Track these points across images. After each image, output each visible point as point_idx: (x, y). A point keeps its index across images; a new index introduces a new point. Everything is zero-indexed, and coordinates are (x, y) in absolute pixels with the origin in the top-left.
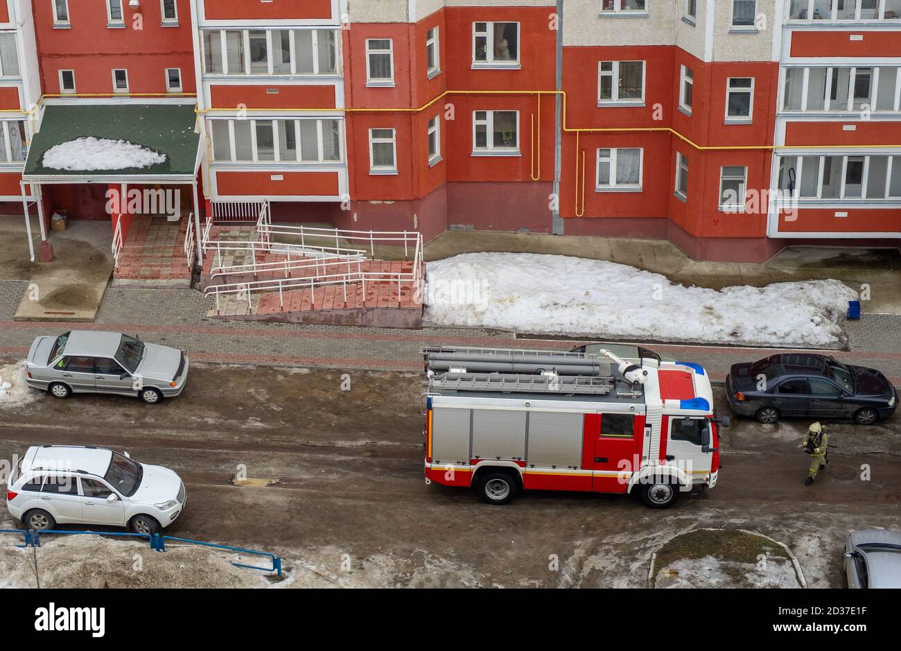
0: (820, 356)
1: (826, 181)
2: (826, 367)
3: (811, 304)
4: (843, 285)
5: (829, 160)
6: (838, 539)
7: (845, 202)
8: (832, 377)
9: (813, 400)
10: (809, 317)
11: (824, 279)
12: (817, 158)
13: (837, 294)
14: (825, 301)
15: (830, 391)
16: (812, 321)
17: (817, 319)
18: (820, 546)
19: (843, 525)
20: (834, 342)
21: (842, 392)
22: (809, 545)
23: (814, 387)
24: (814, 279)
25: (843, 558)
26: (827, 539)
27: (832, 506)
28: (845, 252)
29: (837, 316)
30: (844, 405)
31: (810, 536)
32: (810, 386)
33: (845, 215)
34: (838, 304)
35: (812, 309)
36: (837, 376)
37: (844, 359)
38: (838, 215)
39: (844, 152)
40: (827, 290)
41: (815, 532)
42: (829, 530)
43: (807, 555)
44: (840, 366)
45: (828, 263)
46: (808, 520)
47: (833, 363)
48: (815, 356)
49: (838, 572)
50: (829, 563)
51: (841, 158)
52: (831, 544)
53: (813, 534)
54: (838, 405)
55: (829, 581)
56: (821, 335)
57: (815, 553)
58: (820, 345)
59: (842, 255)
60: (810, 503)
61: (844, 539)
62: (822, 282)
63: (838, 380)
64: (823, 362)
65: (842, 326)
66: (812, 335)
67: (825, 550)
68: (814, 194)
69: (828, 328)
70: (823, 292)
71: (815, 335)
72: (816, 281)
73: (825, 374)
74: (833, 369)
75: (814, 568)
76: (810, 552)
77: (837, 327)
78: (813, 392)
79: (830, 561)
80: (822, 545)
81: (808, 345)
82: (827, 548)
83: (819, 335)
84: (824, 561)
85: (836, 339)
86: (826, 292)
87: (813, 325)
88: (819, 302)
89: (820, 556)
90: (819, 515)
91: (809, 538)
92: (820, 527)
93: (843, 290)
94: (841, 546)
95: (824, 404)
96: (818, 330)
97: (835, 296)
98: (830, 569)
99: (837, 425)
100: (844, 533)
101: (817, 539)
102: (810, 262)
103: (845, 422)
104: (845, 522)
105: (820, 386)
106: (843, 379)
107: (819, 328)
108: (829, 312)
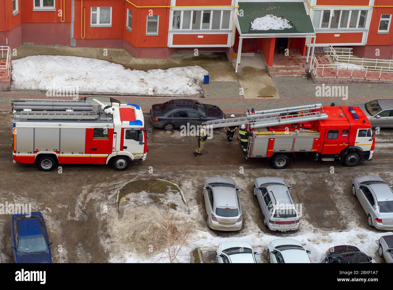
0: (191, 100)
1: (194, 22)
2: (194, 105)
3: (188, 77)
4: (201, 68)
5: (195, 12)
6: (200, 181)
7: (203, 31)
8: (197, 109)
9: (189, 120)
10: (186, 83)
11: (193, 66)
12: (190, 12)
13: (199, 72)
14: (194, 75)
15: (196, 116)
16: (188, 84)
17: (190, 84)
18: (192, 185)
19: (202, 175)
20: (198, 94)
21: (201, 116)
22: (187, 184)
23: (189, 114)
24: (189, 66)
25: (202, 190)
26: (195, 182)
27: (197, 167)
28: (202, 53)
29: (199, 82)
30: (202, 122)
31: (188, 180)
32: (187, 114)
33: (202, 37)
34: (199, 77)
35: (188, 79)
36: (199, 109)
37: (202, 101)
38: (199, 37)
39: (202, 9)
40: (195, 71)
42: (196, 177)
43: (187, 189)
44: (200, 105)
45: (196, 59)
46: (187, 173)
47: (197, 103)
48: (189, 100)
49: (200, 196)
50: (196, 192)
51: (200, 11)
52: (197, 184)
53: (190, 180)
54: (200, 122)
55: (197, 200)
57: (190, 188)
58: (191, 95)
59: (201, 55)
60: (188, 166)
61: (203, 181)
62: (192, 67)
63: (200, 111)
64: (193, 103)
65: (201, 87)
66: (188, 91)
67: (195, 186)
68: (189, 28)
69: (195, 87)
70: (193, 72)
71: (189, 91)
72: (190, 67)
73: (194, 108)
74: (197, 106)
75: (190, 195)
76: (188, 188)
77: (199, 87)
78: (189, 116)
79: (197, 191)
80: (193, 184)
81: (186, 96)
82: (195, 185)
83: (191, 91)
84: (194, 191)
85: (198, 92)
86: (194, 72)
87: (188, 86)
88: (191, 76)
89: (192, 189)
90: (191, 171)
91: (188, 181)
92: (192, 176)
93: (201, 70)
94: (202, 184)
95: (193, 121)
96: (190, 88)
97: (198, 73)
98: (197, 195)
100: (203, 179)
101: (191, 182)
102: (187, 58)
105: (192, 113)
106: (202, 110)
107: (191, 87)
108: (195, 81)
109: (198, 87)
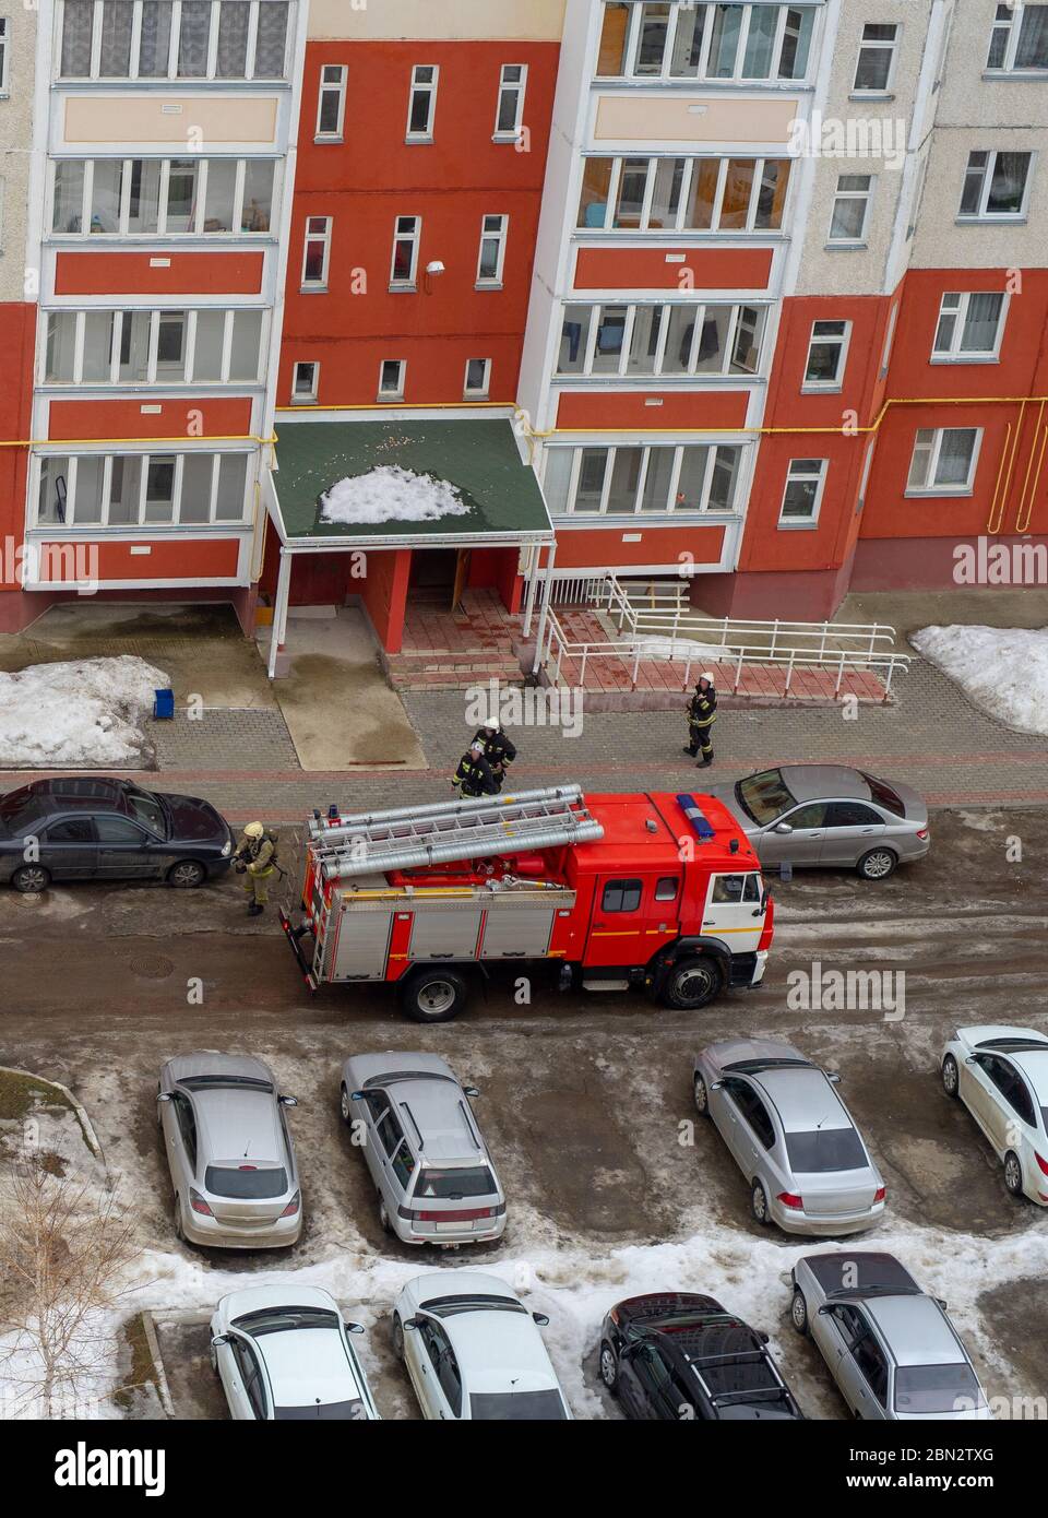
0: (112, 780)
1: (116, 496)
2: (122, 798)
3: (96, 696)
4: (145, 665)
5: (119, 461)
6: (147, 1072)
7: (147, 530)
8: (132, 812)
9: (102, 851)
10: (93, 717)
11: (116, 655)
12: (101, 459)
13: (138, 679)
14: (118, 690)
15: (130, 836)
16: (98, 723)
17: (106, 720)
18: (119, 1086)
19: (154, 1050)
20: (134, 757)
21: (147, 837)
22: (102, 1084)
23: (105, 830)
24: (100, 656)
25: (157, 1102)
26: (131, 1074)
27: (137, 1019)
28: (148, 611)
29: (136, 714)
30: (152, 858)
31: (103, 1069)
32: (96, 830)
33: (146, 550)
34: (138, 696)
35: (98, 704)
36: (139, 812)
37: (151, 784)
38: (135, 550)
39: (145, 448)
40: (121, 673)
41: (111, 1063)
42: (132, 1059)
43: (99, 1100)
44: (144, 796)
45: (122, 630)
46: (99, 1045)
47: (133, 791)
48: (102, 781)
49: (149, 1124)
50: (134, 1112)
51: (137, 459)
52: (136, 1081)
53: (109, 1067)
54: (142, 858)
55: (136, 1141)
56: (112, 747)
57: (112, 1097)
58: (111, 763)
59: (144, 616)
60: (102, 1018)
61: (157, 1072)
62: (112, 660)
63: (142, 817)
64: (116, 790)
65: (145, 731)
66: (99, 747)
67: (128, 1091)
68: (97, 519)
69: (123, 734)
70: (114, 677)
71: (102, 747)
72: (102, 659)
73: (120, 808)
74: (132, 800)
75: (110, 1121)
76: (104, 1096)
77: (138, 732)
78: (101, 838)
79: (136, 1108)
80: (123, 1084)
81: (93, 764)
82: (131, 1087)
83: (109, 746)
84: (127, 1109)
85: (137, 752)
86: (118, 677)
87: (99, 730)
88: (108, 692)
89: (120, 1101)
90: (115, 1036)
91: (103, 1073)
92: (119, 1055)
93: (146, 672)
94: (153, 1083)
95: (119, 856)
96: (106, 738)
97: (133, 682)
98: (136, 1121)
99: (141, 890)
100: (157, 1062)
101: (114, 1075)
102: (94, 628)
103: (154, 884)
104: (158, 1045)
105: (114, 828)
106: (149, 816)
107: (110, 734)
108: (124, 709)
109: (133, 733)
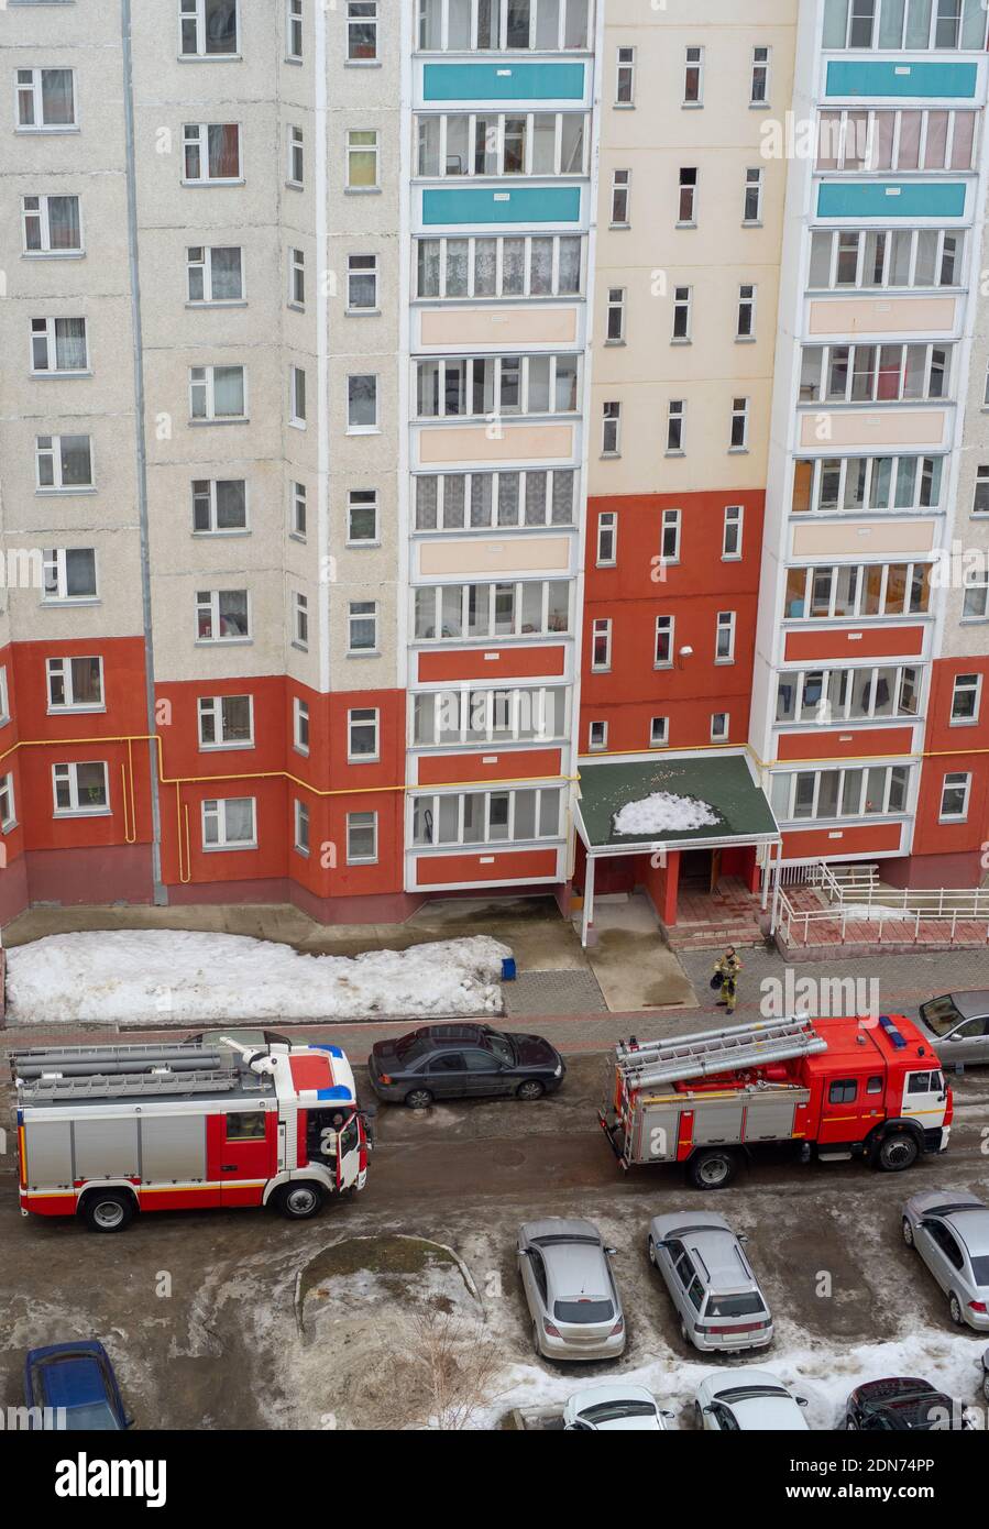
0: (474, 1025)
1: (468, 823)
2: (481, 1037)
3: (460, 965)
4: (494, 941)
5: (469, 798)
6: (508, 1235)
7: (491, 845)
8: (489, 1047)
9: (469, 1076)
10: (458, 981)
11: (472, 936)
12: (456, 797)
13: (488, 952)
14: (476, 961)
15: (489, 1064)
16: (462, 985)
17: (468, 983)
18: (489, 1245)
19: (513, 1218)
20: (489, 1008)
21: (501, 1064)
22: (477, 1245)
23: (471, 1060)
24: (462, 936)
25: (516, 1256)
26: (497, 1236)
27: (499, 1197)
28: (494, 902)
29: (489, 977)
30: (506, 1080)
31: (476, 1234)
32: (464, 1061)
33: (491, 860)
34: (490, 964)
35: (462, 971)
36: (495, 1048)
37: (502, 1027)
38: (483, 860)
39: (487, 788)
40: (477, 948)
41: (483, 1229)
42: (497, 1225)
43: (475, 1257)
44: (497, 1035)
45: (476, 917)
46: (474, 1216)
47: (491, 1032)
49: (512, 1272)
50: (501, 1264)
51: (482, 795)
52: (501, 1241)
53: (481, 1232)
54: (498, 1080)
55: (503, 1284)
56: (473, 1001)
57: (484, 1254)
58: (472, 1013)
59: (491, 907)
60: (475, 1197)
61: (516, 1234)
62: (469, 939)
63: (497, 1052)
64: (478, 1031)
65: (496, 988)
66: (463, 1002)
67: (496, 1249)
68: (455, 839)
69: (480, 992)
70: (472, 951)
71: (466, 1002)
72: (464, 939)
73: (481, 1045)
74: (489, 1039)
75: (484, 1271)
76: (478, 1254)
77: (491, 990)
78: (469, 1066)
79: (501, 1261)
80: (492, 1244)
81: (459, 1014)
82: (497, 1246)
83: (470, 1001)
84: (496, 1261)
86: (475, 951)
87: (463, 990)
88: (468, 962)
89: (491, 1257)
90: (485, 1209)
91: (477, 1237)
92: (488, 1222)
93: (494, 947)
94: (513, 1242)
95: (482, 1080)
96: (468, 995)
97: (486, 954)
98: (502, 1270)
99: (498, 1103)
100: (515, 1227)
101: (485, 1238)
102: (456, 917)
103: (507, 1098)
104: (516, 1215)
105: (476, 1059)
106: (502, 1049)
107: (470, 992)
108: (480, 974)
